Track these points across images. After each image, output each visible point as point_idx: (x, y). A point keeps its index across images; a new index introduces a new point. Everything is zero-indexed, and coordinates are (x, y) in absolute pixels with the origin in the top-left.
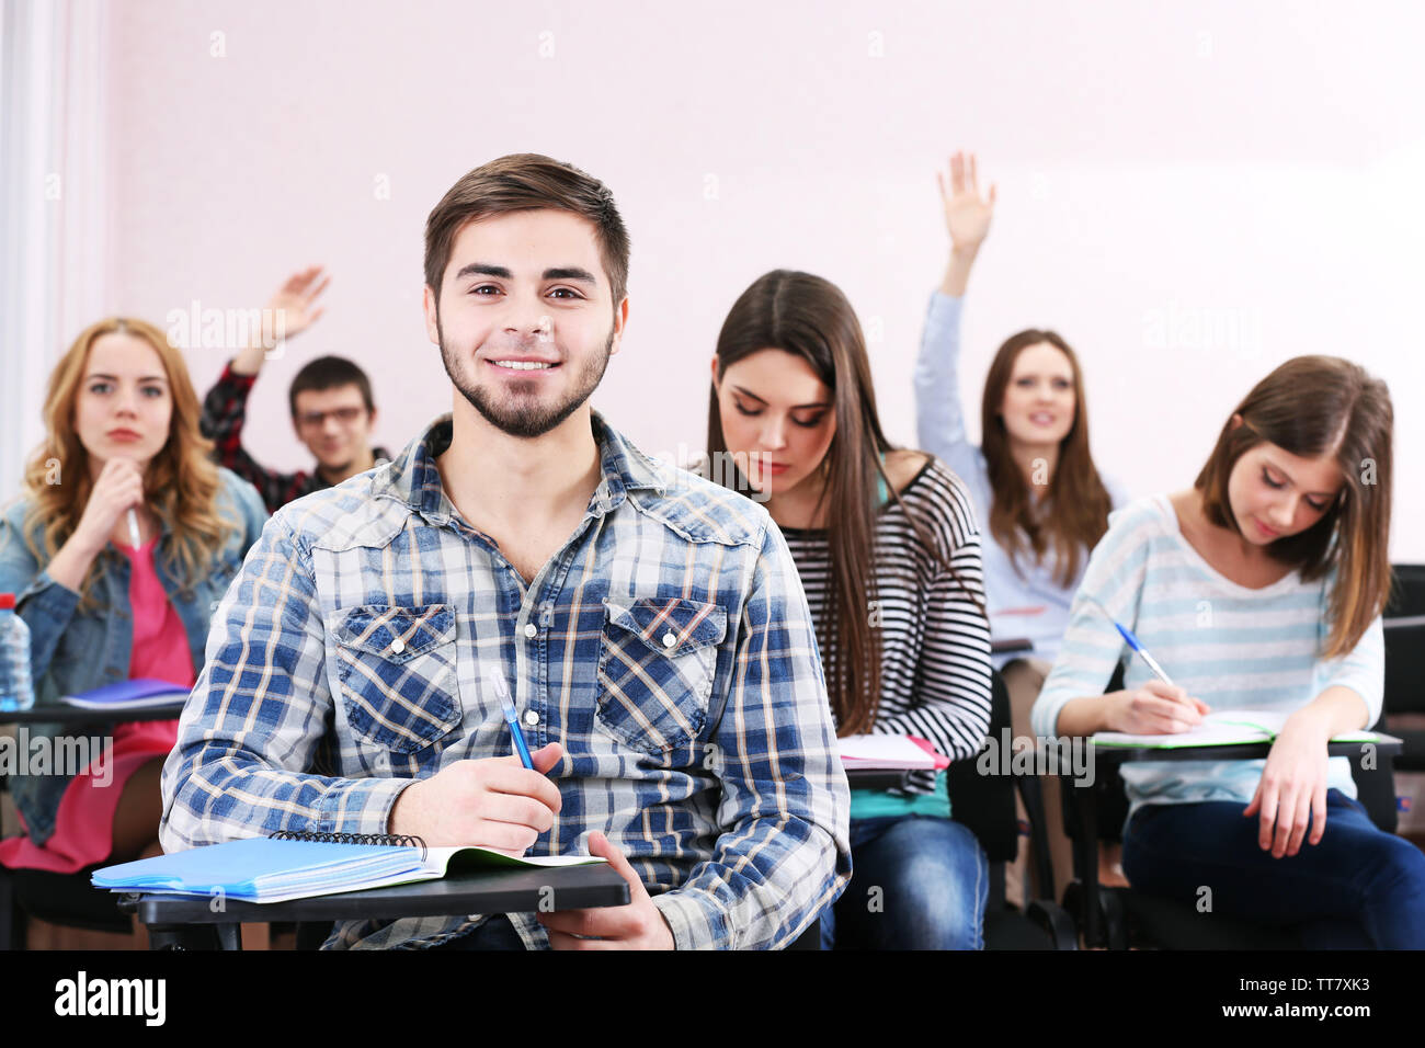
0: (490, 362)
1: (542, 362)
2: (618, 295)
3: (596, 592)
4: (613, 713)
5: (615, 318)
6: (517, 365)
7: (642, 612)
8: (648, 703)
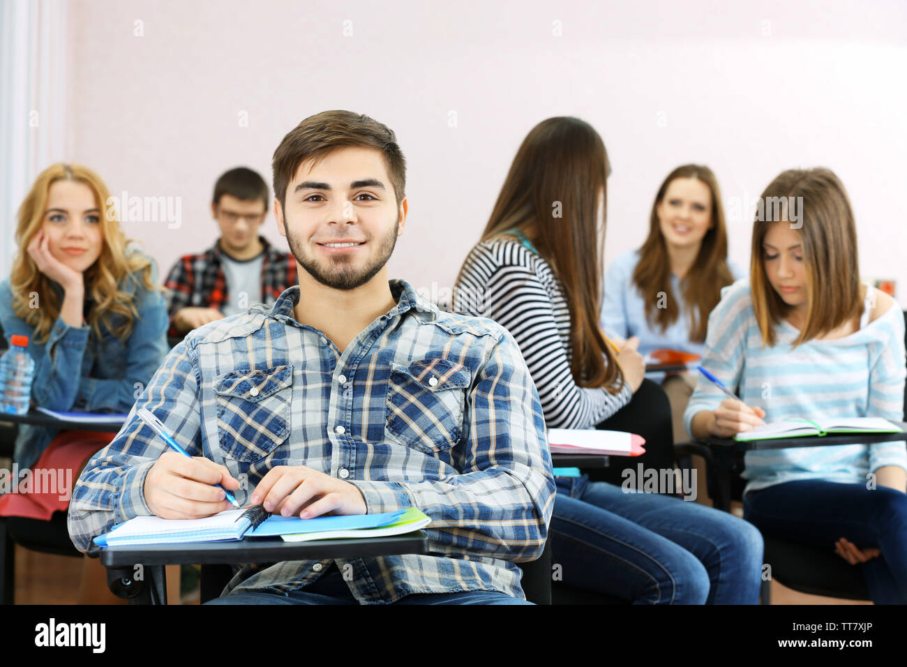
0: (320, 244)
1: (354, 242)
2: (400, 196)
3: (386, 357)
4: (397, 426)
5: (399, 212)
6: (338, 245)
7: (415, 368)
8: (421, 419)
